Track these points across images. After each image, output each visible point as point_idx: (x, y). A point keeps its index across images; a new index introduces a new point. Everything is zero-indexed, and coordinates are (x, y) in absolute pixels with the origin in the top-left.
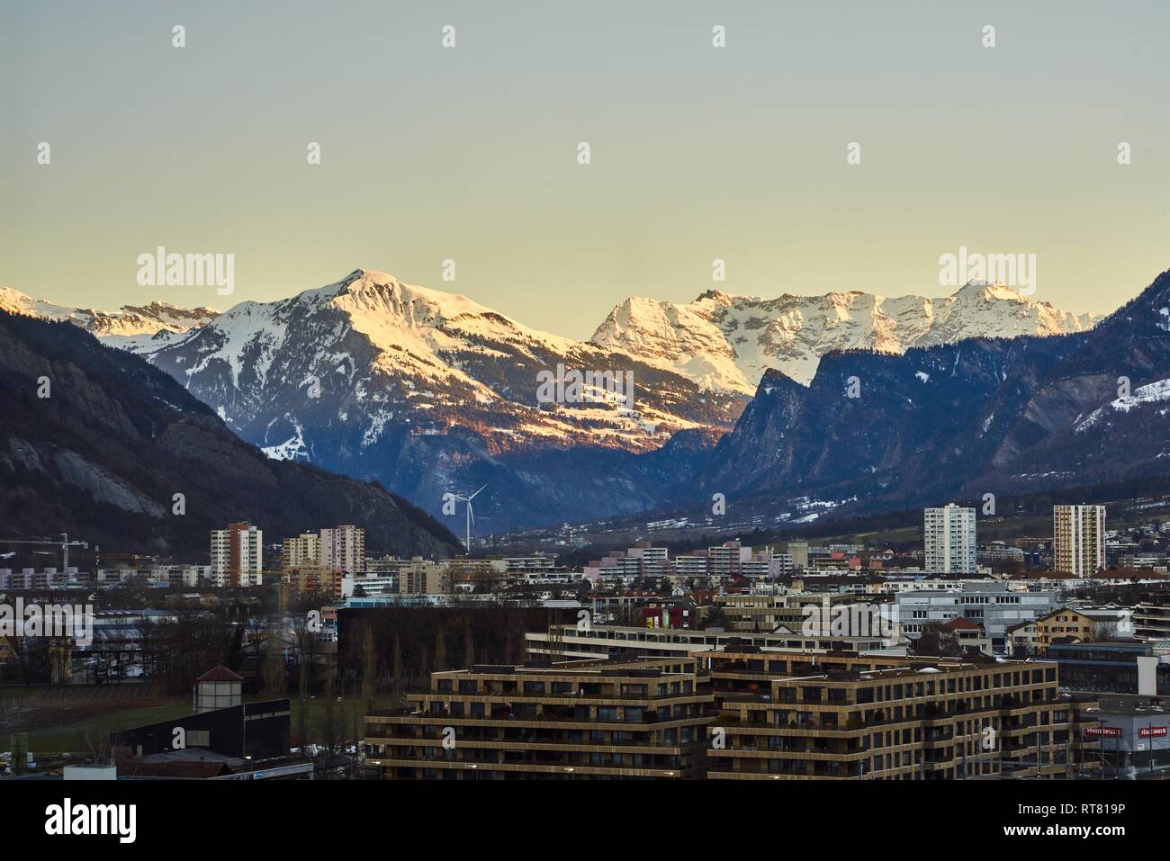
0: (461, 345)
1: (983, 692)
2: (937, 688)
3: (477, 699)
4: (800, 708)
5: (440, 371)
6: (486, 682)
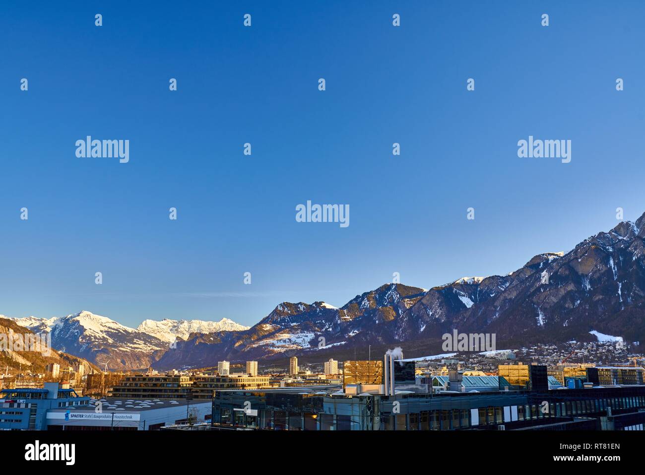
1: (254, 383)
3: (136, 382)
4: (215, 383)
6: (139, 379)
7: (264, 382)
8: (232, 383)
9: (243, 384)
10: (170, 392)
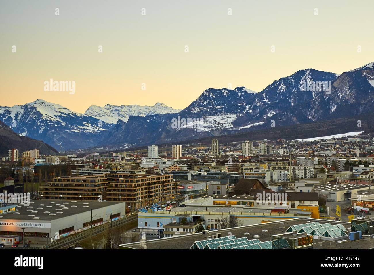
0: (59, 114)
1: (159, 180)
2: (151, 180)
3: (62, 183)
4: (125, 184)
5: (55, 119)
6: (64, 180)
7: (168, 179)
9: (149, 183)
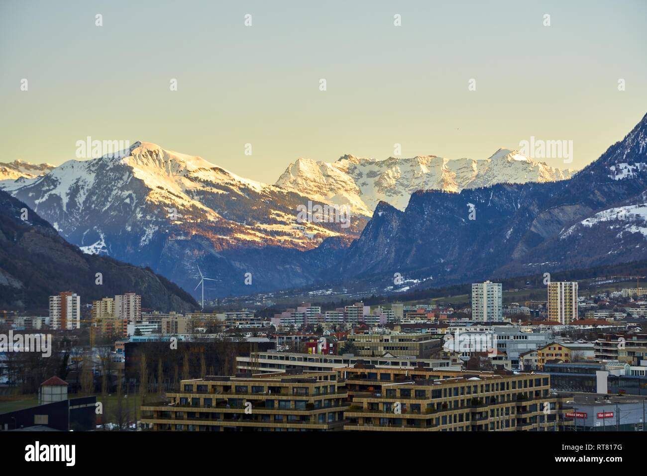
0: (199, 186)
1: (505, 392)
2: (479, 389)
3: (207, 396)
5: (187, 202)
6: (213, 386)
7: (534, 388)
8: (442, 400)
9: (475, 399)
10: (288, 423)
